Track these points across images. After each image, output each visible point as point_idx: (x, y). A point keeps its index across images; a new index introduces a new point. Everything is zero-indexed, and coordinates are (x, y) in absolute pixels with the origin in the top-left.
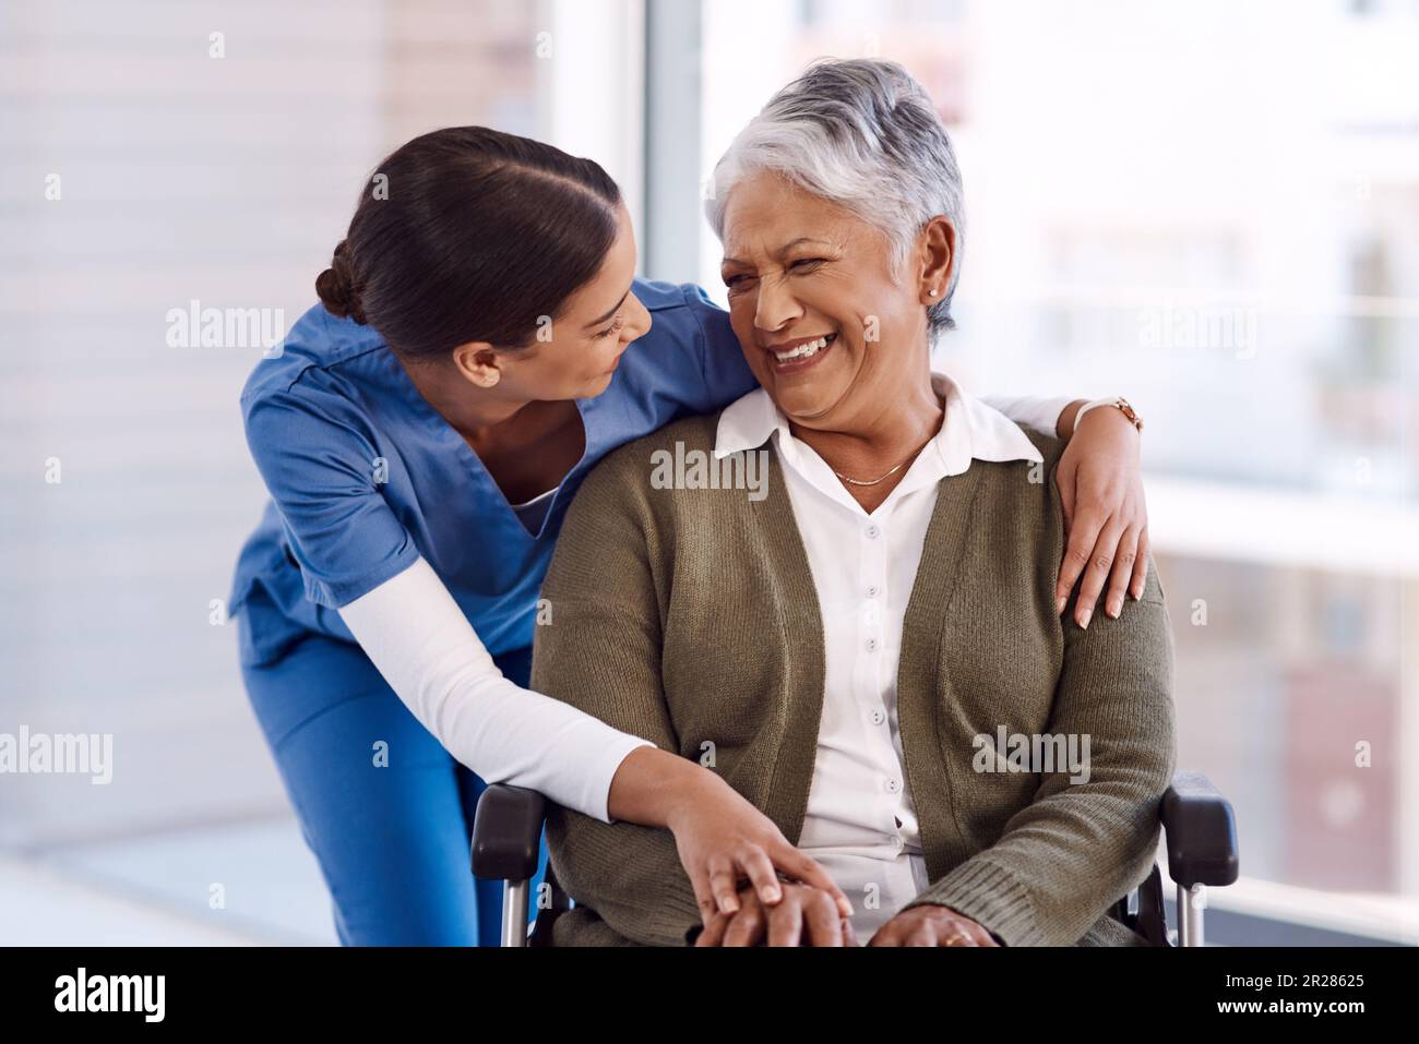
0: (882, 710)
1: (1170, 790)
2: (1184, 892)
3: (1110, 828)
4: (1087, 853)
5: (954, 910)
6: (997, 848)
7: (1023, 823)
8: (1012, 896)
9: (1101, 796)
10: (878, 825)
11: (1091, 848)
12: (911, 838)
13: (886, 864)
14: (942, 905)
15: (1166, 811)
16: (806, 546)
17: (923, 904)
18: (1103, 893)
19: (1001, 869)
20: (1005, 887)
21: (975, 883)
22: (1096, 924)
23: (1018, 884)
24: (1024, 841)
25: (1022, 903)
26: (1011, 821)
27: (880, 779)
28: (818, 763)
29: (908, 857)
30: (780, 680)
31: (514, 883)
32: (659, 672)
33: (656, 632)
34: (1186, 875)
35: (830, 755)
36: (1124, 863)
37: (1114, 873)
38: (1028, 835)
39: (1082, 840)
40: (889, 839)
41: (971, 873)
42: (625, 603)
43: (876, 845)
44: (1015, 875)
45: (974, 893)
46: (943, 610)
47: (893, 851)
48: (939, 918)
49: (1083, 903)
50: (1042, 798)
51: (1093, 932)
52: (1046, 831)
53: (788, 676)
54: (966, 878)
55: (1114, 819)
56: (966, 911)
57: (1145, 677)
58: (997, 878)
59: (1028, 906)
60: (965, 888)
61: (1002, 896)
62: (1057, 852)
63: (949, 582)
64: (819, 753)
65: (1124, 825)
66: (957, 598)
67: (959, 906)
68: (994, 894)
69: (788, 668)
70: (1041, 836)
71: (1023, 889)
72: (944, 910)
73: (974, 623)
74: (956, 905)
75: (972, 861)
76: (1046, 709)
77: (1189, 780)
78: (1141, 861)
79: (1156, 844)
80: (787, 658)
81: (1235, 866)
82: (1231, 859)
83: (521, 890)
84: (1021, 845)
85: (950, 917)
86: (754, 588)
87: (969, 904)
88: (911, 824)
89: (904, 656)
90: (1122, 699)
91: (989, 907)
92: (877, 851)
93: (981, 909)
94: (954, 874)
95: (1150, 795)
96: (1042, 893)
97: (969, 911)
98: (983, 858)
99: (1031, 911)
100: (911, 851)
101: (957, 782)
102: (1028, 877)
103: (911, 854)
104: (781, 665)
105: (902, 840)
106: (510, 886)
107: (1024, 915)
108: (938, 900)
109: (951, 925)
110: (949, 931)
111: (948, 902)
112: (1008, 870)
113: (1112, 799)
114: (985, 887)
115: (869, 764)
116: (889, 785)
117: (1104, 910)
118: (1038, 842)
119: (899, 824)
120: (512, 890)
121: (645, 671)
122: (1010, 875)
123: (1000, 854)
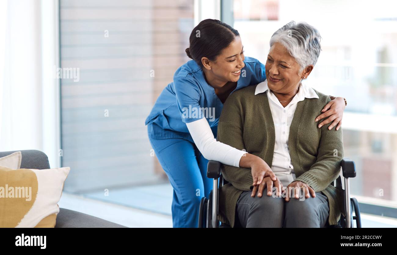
0: (286, 145)
1: (342, 160)
2: (346, 179)
3: (331, 167)
4: (327, 172)
5: (302, 182)
6: (310, 171)
7: (314, 166)
8: (313, 179)
9: (329, 161)
10: (286, 167)
11: (328, 171)
12: (292, 170)
13: (288, 175)
14: (300, 181)
15: (342, 164)
16: (272, 113)
17: (296, 181)
18: (330, 180)
19: (310, 174)
20: (311, 178)
21: (306, 177)
22: (329, 186)
23: (314, 177)
24: (315, 169)
25: (314, 181)
26: (312, 166)
27: (286, 158)
28: (274, 156)
29: (292, 174)
30: (266, 139)
31: (215, 179)
32: (243, 137)
33: (242, 129)
34: (346, 175)
35: (276, 154)
36: (334, 174)
37: (332, 176)
38: (315, 168)
39: (326, 169)
40: (288, 170)
41: (305, 175)
42: (236, 123)
43: (285, 171)
44: (313, 176)
45: (306, 179)
46: (298, 126)
47: (289, 173)
48: (300, 183)
49: (326, 181)
50: (317, 162)
51: (328, 187)
52: (319, 167)
53: (268, 138)
54: (304, 176)
55: (332, 165)
56: (304, 182)
57: (337, 139)
58: (310, 176)
59: (316, 181)
60: (304, 178)
61: (311, 179)
62: (322, 172)
63: (299, 121)
64: (274, 154)
65: (334, 167)
66: (300, 124)
67: (303, 181)
68: (309, 179)
69: (268, 137)
70: (318, 168)
71: (315, 178)
72: (300, 182)
73: (304, 129)
74: (302, 181)
75: (305, 173)
76: (318, 145)
77: (346, 158)
78: (337, 173)
79: (340, 170)
80: (268, 135)
81: (356, 173)
82: (355, 172)
83: (217, 180)
84: (314, 170)
85: (302, 183)
86: (261, 121)
87: (305, 181)
88: (292, 167)
89: (290, 135)
90: (333, 143)
91: (309, 181)
92: (286, 173)
93: (307, 182)
94: (302, 176)
95: (339, 161)
96: (318, 179)
97: (305, 182)
98: (307, 172)
99: (316, 182)
100: (292, 172)
101: (301, 159)
102: (316, 176)
103: (292, 173)
104: (267, 136)
105: (290, 171)
106: (214, 179)
107: (315, 183)
108: (299, 180)
109: (302, 184)
110: (302, 185)
111: (301, 180)
112: (312, 175)
113: (331, 161)
114: (308, 178)
115: (284, 156)
116: (288, 160)
117: (330, 183)
118: (317, 170)
119: (290, 167)
120: (215, 180)
121: (240, 137)
122: (312, 176)
123: (310, 172)
